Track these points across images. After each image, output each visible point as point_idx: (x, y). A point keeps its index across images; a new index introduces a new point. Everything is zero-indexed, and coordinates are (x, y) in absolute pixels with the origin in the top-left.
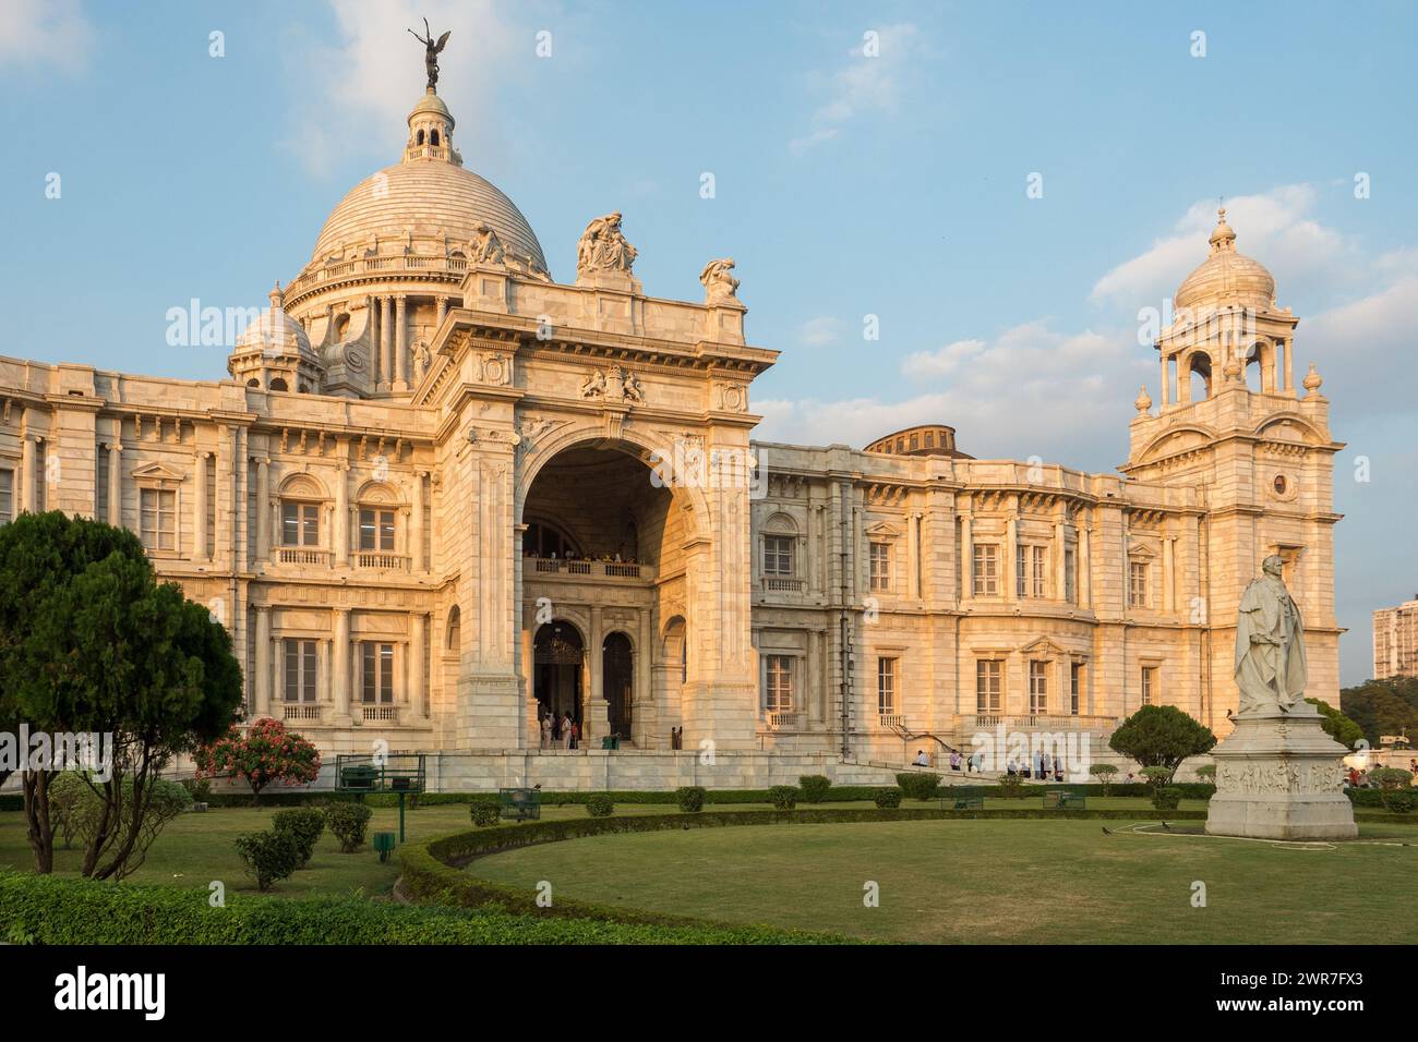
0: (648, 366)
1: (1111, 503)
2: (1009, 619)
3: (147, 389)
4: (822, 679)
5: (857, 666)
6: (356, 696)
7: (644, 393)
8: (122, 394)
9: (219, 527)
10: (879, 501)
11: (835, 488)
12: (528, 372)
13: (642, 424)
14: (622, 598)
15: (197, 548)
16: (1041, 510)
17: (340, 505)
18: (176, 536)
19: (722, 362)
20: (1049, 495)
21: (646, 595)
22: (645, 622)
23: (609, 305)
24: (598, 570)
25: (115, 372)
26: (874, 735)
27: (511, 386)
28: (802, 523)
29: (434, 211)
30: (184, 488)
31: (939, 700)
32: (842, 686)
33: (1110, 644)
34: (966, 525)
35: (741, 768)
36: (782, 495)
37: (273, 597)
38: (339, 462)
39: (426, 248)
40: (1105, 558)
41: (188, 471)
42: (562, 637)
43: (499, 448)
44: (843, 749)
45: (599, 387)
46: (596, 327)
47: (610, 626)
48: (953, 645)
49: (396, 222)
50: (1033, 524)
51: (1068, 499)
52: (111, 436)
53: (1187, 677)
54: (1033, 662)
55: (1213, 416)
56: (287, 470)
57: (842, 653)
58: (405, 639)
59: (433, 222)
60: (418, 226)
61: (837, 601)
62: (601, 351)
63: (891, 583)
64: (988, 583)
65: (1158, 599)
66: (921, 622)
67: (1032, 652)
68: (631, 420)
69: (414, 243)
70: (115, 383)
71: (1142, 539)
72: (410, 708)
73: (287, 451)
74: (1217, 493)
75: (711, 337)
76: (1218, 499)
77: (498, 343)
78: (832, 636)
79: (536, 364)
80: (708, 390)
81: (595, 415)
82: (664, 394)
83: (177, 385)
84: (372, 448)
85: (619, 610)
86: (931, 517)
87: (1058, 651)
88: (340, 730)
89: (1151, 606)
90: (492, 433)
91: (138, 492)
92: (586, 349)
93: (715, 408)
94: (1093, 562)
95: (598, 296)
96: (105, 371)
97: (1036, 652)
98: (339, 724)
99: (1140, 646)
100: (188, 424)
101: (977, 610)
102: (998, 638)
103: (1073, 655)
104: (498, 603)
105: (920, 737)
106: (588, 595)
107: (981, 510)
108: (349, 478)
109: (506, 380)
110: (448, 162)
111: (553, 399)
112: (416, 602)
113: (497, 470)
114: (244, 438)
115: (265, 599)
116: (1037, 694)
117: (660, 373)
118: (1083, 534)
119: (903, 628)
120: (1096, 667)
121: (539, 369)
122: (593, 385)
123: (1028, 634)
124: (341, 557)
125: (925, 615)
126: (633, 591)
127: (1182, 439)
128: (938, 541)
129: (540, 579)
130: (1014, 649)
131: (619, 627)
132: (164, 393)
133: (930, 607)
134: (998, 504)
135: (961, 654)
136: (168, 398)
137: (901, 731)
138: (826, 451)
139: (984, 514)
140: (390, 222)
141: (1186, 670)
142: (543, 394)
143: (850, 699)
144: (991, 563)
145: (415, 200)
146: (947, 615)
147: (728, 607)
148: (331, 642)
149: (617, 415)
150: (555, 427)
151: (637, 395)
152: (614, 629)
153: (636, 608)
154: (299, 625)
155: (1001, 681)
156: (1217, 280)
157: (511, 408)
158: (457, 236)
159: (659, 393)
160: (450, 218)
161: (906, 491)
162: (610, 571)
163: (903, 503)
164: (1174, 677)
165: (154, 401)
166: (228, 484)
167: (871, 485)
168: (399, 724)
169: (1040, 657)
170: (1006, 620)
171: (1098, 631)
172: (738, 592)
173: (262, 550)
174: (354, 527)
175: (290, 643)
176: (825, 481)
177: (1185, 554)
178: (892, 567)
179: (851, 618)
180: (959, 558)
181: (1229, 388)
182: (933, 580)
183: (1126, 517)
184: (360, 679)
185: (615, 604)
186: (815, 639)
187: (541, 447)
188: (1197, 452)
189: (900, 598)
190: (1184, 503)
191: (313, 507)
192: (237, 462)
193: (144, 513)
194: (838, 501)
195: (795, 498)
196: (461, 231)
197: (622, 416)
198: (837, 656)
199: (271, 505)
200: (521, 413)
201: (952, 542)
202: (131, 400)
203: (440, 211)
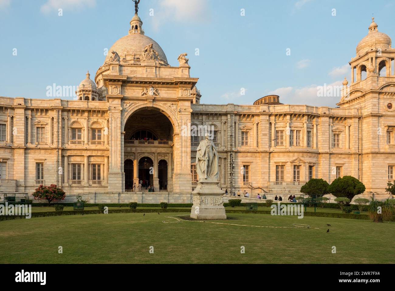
0: (160, 85)
1: (325, 115)
2: (287, 153)
3: (37, 102)
4: (225, 172)
5: (236, 168)
6: (90, 178)
7: (159, 93)
8: (31, 104)
9: (54, 136)
10: (244, 119)
11: (229, 116)
12: (126, 90)
13: (159, 102)
14: (163, 150)
15: (49, 141)
16: (299, 119)
17: (86, 129)
18: (45, 138)
19: (181, 83)
20: (301, 114)
21: (170, 149)
22: (170, 157)
23: (149, 70)
24: (156, 143)
25: (29, 98)
26: (241, 188)
27: (120, 94)
28: (219, 127)
29: (132, 47)
30: (47, 126)
31: (263, 177)
32: (230, 174)
33: (324, 159)
34: (273, 125)
35: (182, 197)
36: (213, 119)
37: (69, 153)
38: (86, 117)
39: (129, 58)
40: (322, 133)
41: (48, 122)
42: (147, 161)
43: (117, 111)
44: (230, 192)
45: (146, 93)
46: (145, 76)
47: (160, 158)
48: (268, 161)
49: (122, 52)
50: (296, 123)
51: (308, 115)
52: (29, 114)
53: (353, 169)
54: (295, 166)
55: (365, 85)
56: (73, 120)
57: (230, 164)
58: (103, 163)
59: (131, 50)
60: (128, 52)
61: (229, 149)
62: (146, 83)
63: (249, 143)
64: (281, 142)
65: (343, 145)
66: (258, 154)
67: (294, 162)
68: (155, 101)
69: (126, 57)
70: (29, 101)
71: (338, 126)
72: (104, 181)
73: (72, 115)
74: (366, 110)
75: (179, 76)
76: (365, 112)
77: (116, 83)
78: (227, 159)
79: (128, 88)
80: (179, 91)
81: (145, 100)
82: (165, 93)
83: (44, 100)
84: (94, 113)
85: (163, 154)
86: (261, 123)
87: (303, 162)
88: (85, 187)
89: (341, 147)
90: (115, 107)
91: (36, 128)
92: (141, 82)
93: (180, 96)
94: (319, 134)
95: (146, 67)
96: (27, 98)
97: (295, 162)
98: (85, 185)
99: (336, 160)
100: (47, 110)
101: (276, 150)
102: (283, 158)
103: (309, 163)
104: (117, 153)
105: (257, 188)
106: (153, 150)
107: (278, 120)
108: (88, 121)
109: (118, 93)
110: (140, 33)
111: (132, 97)
112: (106, 153)
113: (116, 117)
114: (60, 113)
115: (66, 154)
116: (296, 175)
117: (164, 87)
118: (315, 126)
119: (251, 156)
120: (319, 167)
121: (129, 89)
122: (144, 92)
123: (293, 157)
124: (86, 142)
125: (259, 152)
126: (166, 148)
127: (355, 94)
128: (263, 130)
129: (140, 146)
130: (288, 162)
131: (163, 158)
132: (41, 103)
133: (260, 149)
134: (284, 118)
135: (271, 163)
136: (43, 104)
137: (250, 187)
138: (227, 106)
139: (279, 121)
140: (120, 52)
141: (353, 167)
142: (130, 96)
143: (233, 177)
144: (282, 136)
145: (127, 45)
146: (266, 152)
147: (184, 152)
148: (84, 164)
149: (151, 100)
150: (133, 104)
151: (157, 94)
152: (161, 159)
153: (168, 153)
154: (76, 160)
155: (284, 172)
156: (368, 41)
157: (120, 100)
158: (138, 54)
159: (164, 93)
160: (136, 49)
161: (253, 116)
162: (160, 143)
163: (252, 119)
164: (349, 169)
165: (39, 105)
166: (56, 125)
167: (241, 115)
168: (101, 185)
169: (297, 164)
170: (285, 153)
171: (320, 156)
172: (187, 147)
173: (66, 141)
174: (90, 134)
175: (74, 165)
176: (226, 114)
177: (353, 130)
178: (249, 138)
179: (233, 154)
180: (270, 135)
181: (370, 76)
182: (261, 142)
183: (331, 120)
184: (92, 174)
185: (161, 152)
186: (223, 160)
187: (129, 110)
188: (360, 98)
189: (251, 147)
190: (353, 114)
191: (80, 129)
192: (58, 119)
193: (37, 133)
194: (230, 120)
195: (217, 120)
196: (139, 52)
197: (152, 100)
198: (229, 165)
199: (68, 130)
200: (124, 101)
201: (268, 130)
202: (33, 105)
203: (133, 47)
